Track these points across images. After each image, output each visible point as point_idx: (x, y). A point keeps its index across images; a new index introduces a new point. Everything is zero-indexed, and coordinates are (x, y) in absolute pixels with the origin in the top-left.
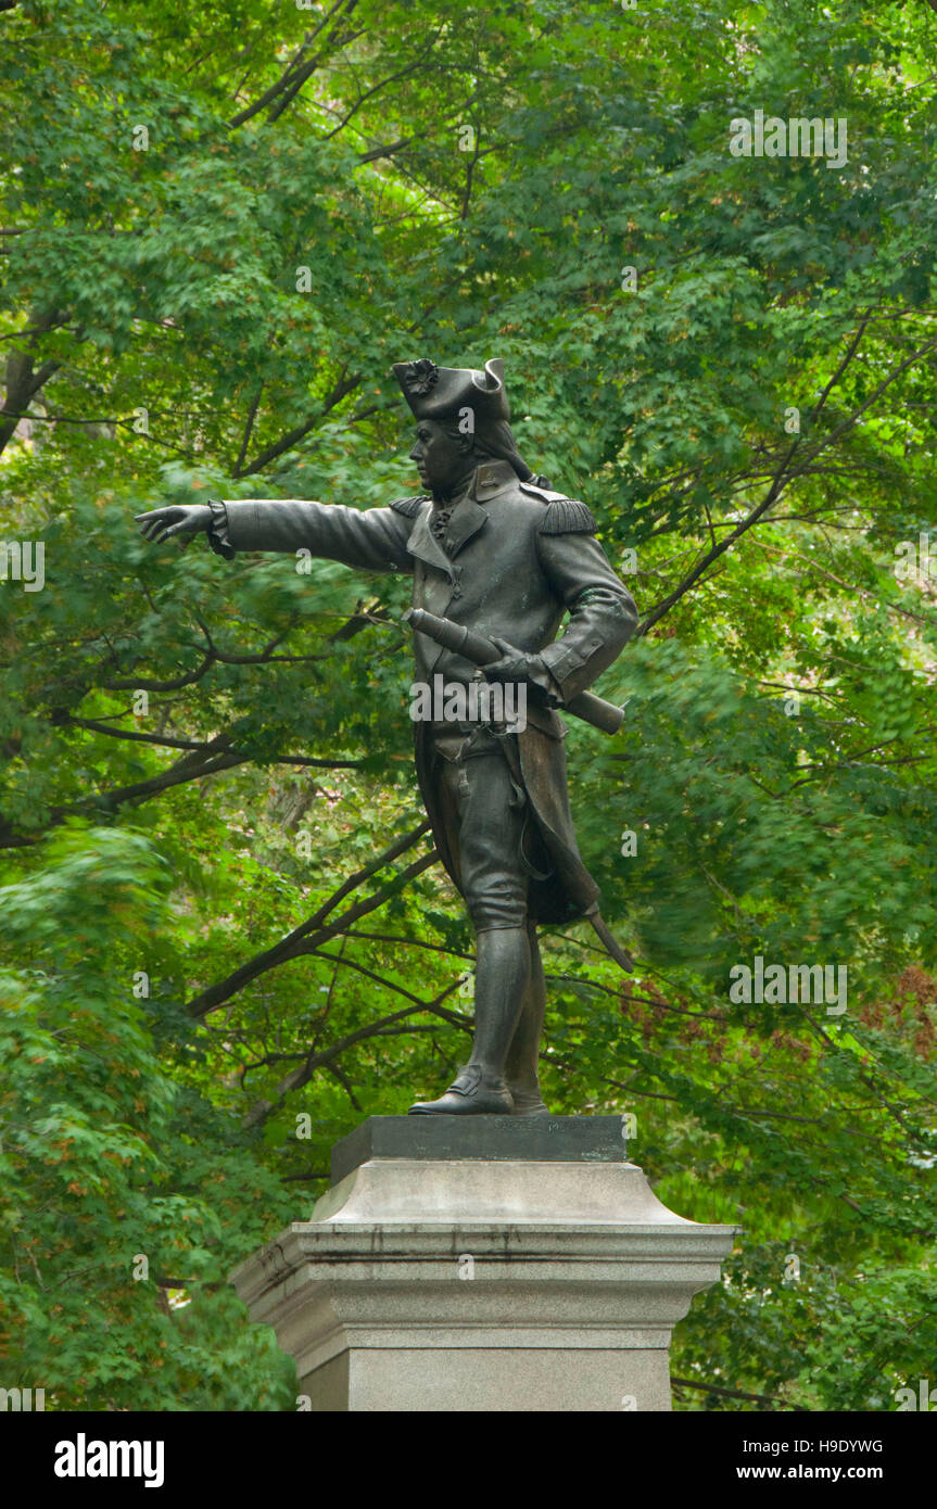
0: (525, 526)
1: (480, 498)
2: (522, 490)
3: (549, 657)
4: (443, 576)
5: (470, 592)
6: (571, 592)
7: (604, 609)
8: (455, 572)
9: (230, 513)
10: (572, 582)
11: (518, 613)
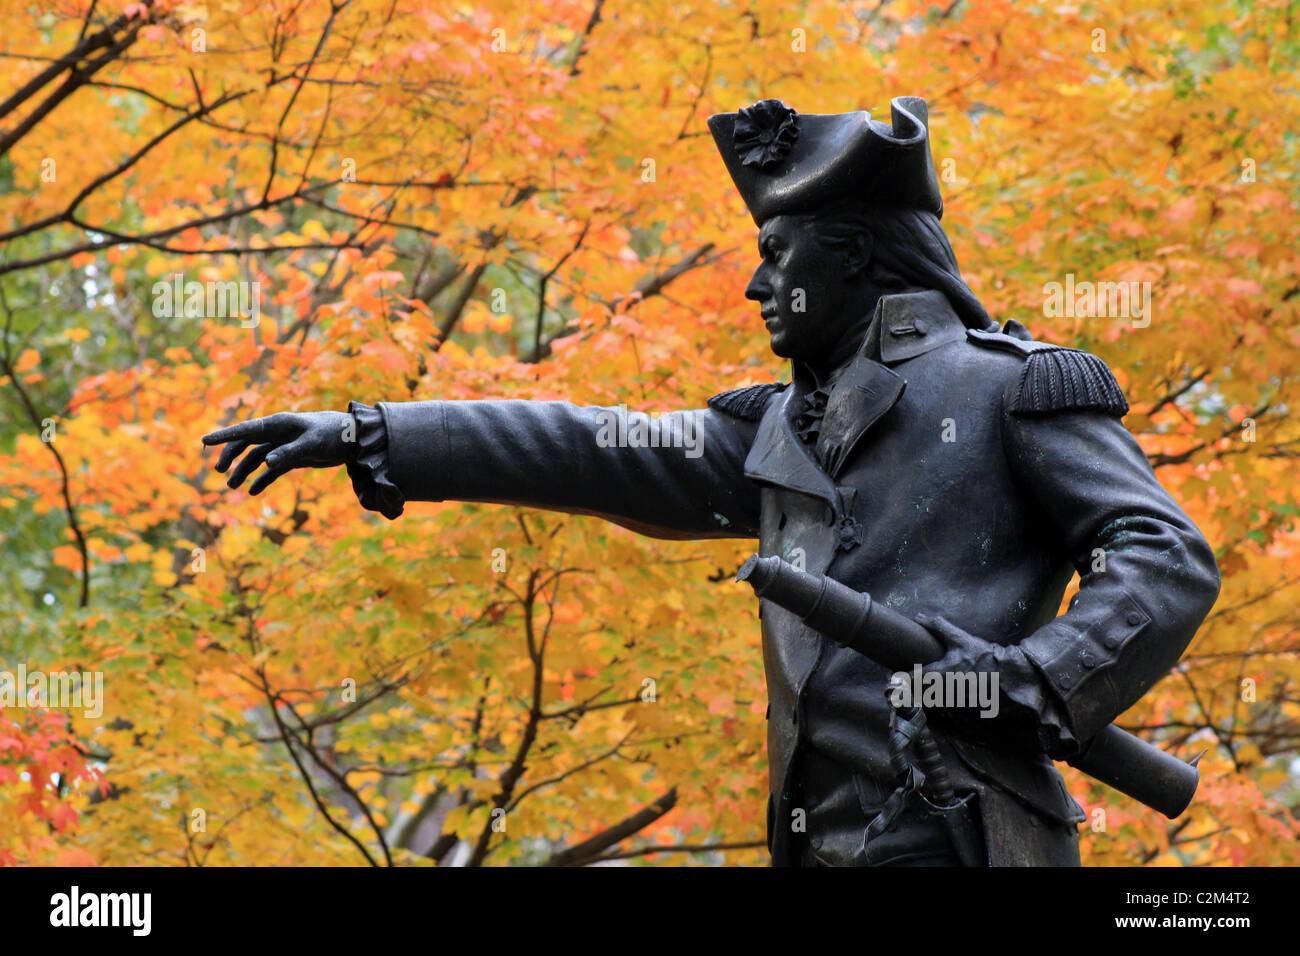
0: (982, 402)
1: (887, 357)
2: (972, 340)
3: (1041, 650)
4: (819, 508)
5: (875, 536)
6: (1081, 527)
7: (1148, 555)
8: (841, 498)
9: (392, 423)
10: (1085, 507)
11: (972, 573)
